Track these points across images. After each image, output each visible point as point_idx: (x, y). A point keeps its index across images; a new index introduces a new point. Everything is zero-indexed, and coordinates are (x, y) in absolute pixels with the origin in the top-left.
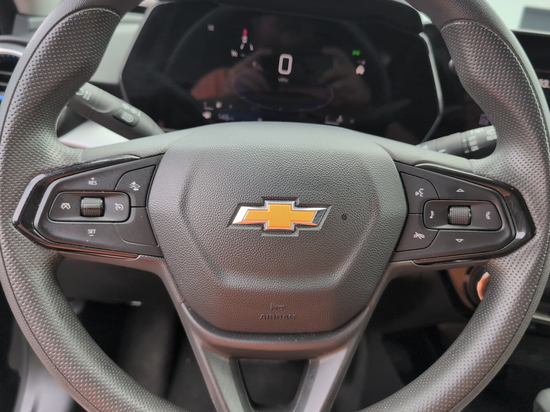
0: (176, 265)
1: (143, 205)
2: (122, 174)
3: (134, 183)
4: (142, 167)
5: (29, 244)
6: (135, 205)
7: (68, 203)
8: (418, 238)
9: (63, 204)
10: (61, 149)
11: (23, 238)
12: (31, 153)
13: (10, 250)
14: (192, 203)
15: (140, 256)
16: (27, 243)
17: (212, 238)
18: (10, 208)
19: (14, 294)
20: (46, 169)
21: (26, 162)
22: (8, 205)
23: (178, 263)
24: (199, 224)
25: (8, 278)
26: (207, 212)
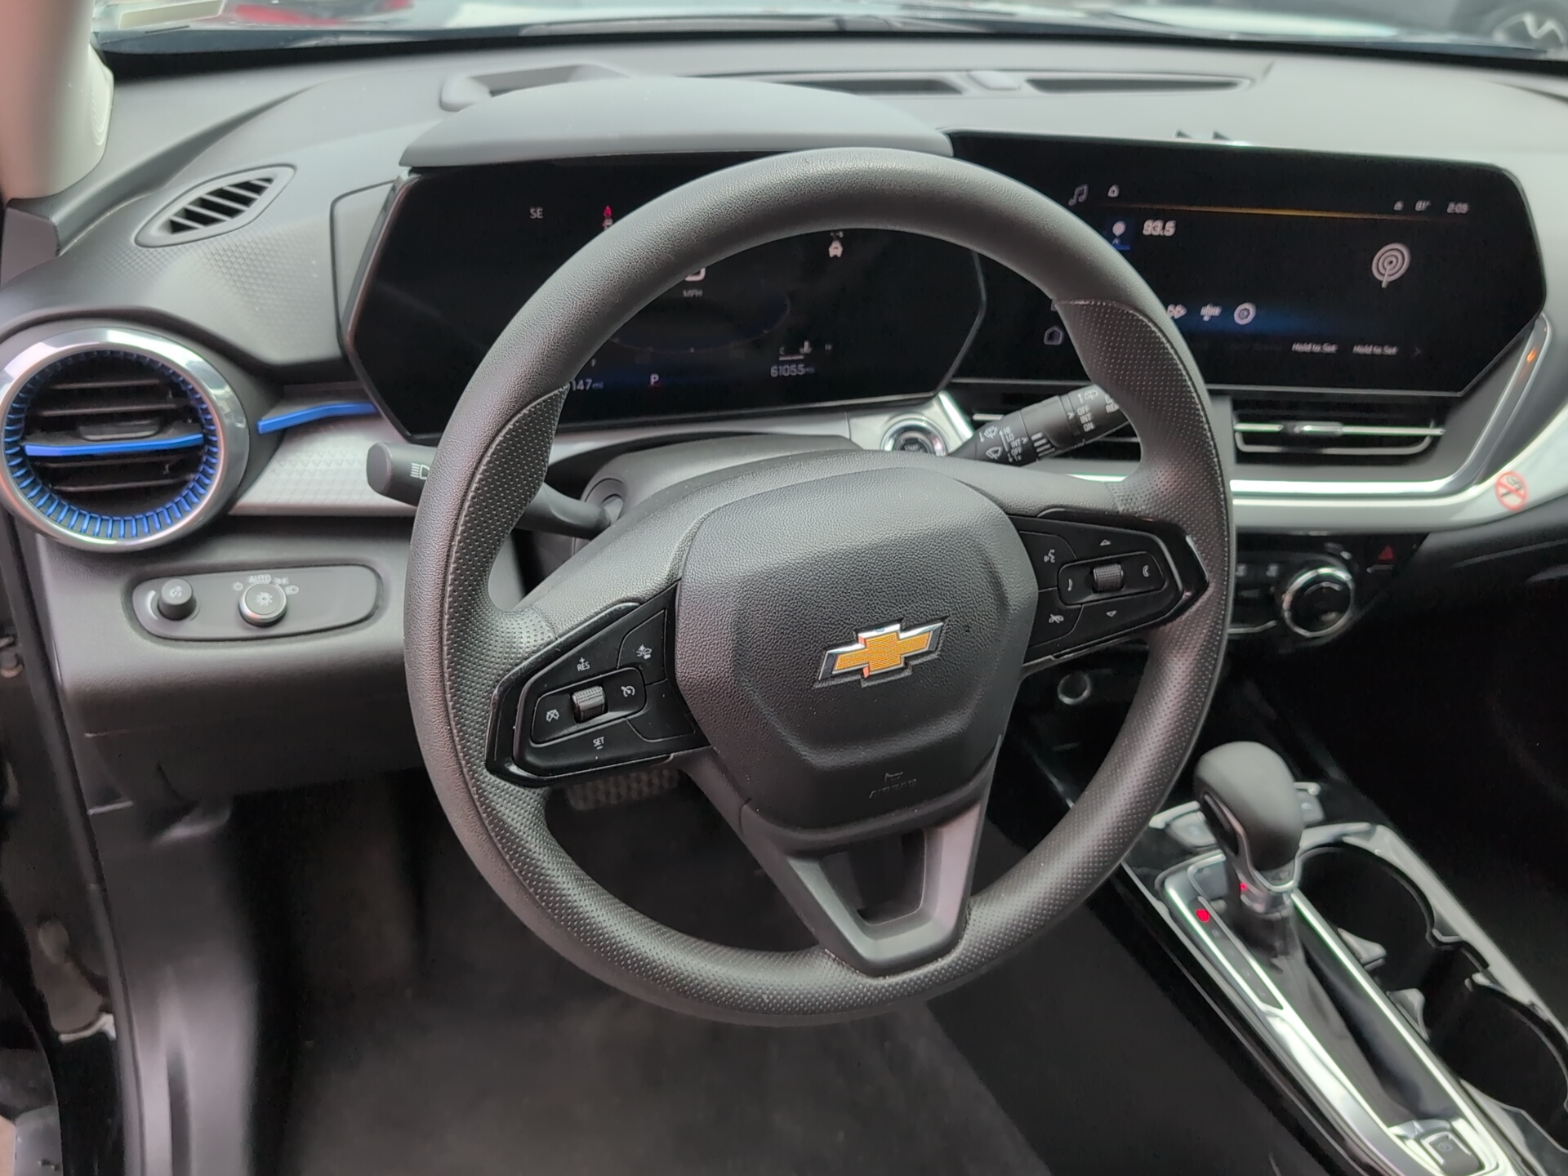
1: (661, 678)
2: (621, 637)
3: (642, 648)
4: (647, 617)
6: (651, 681)
7: (554, 710)
8: (1055, 622)
9: (549, 713)
15: (672, 755)
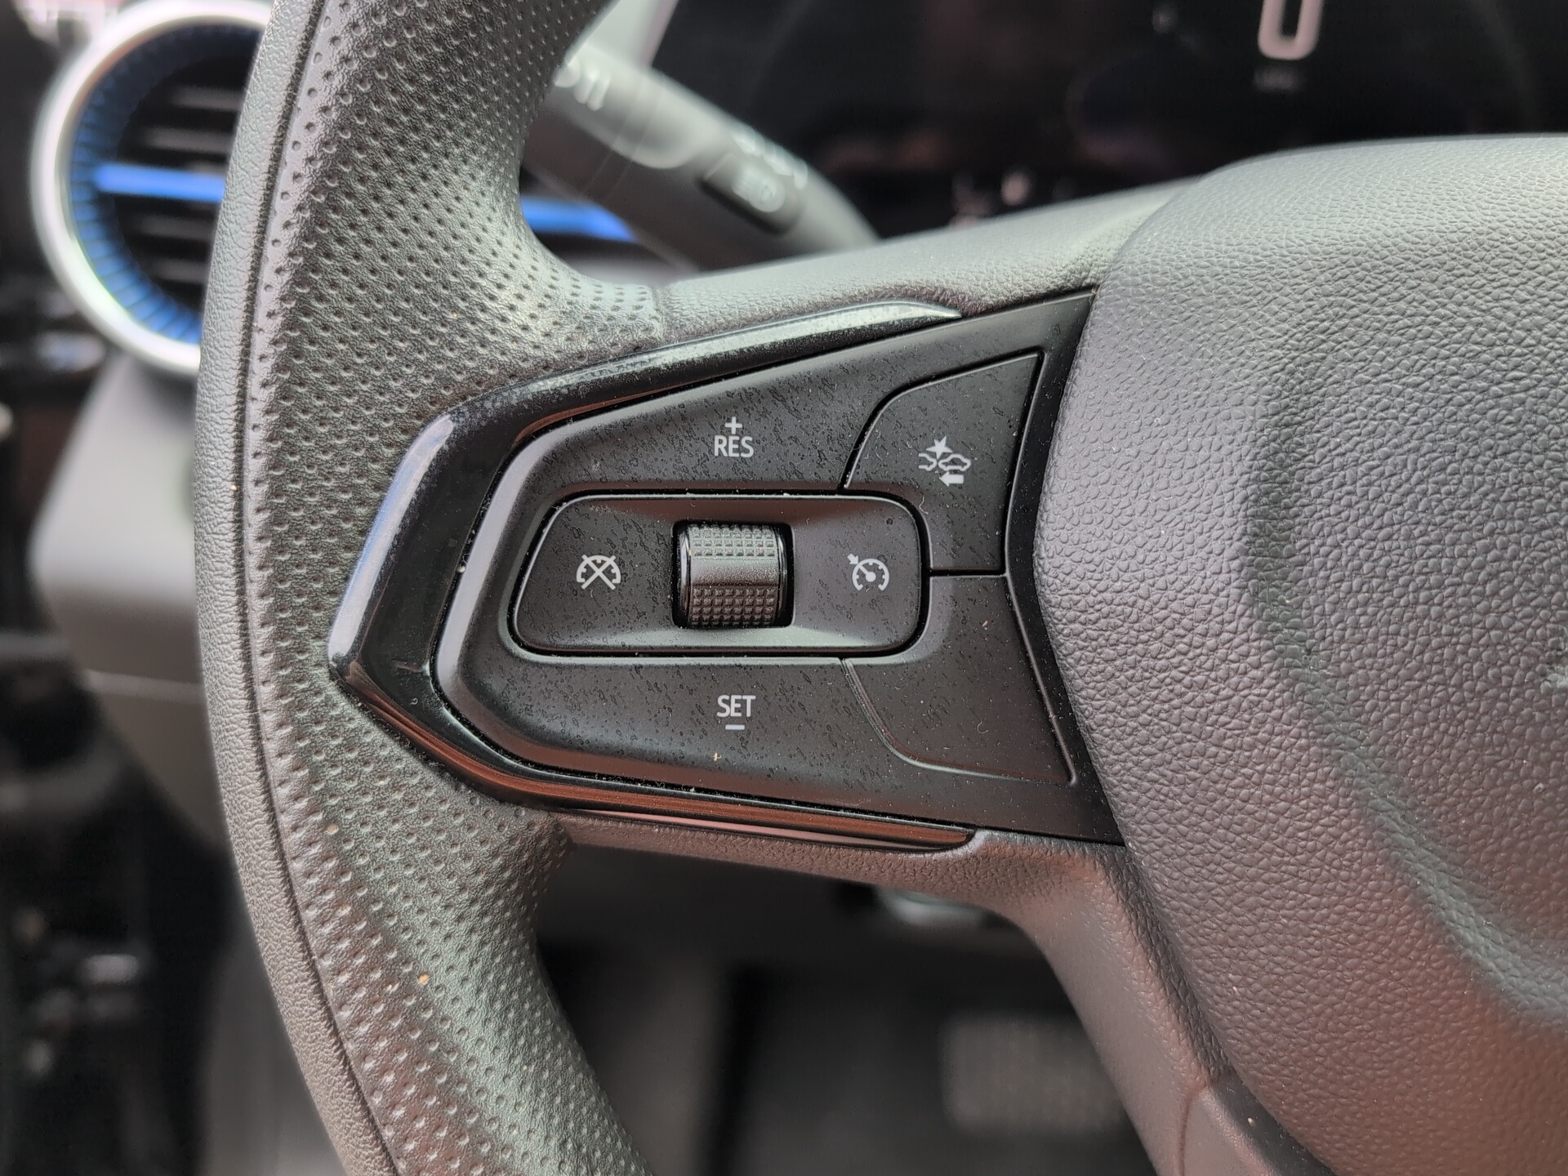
0: (1210, 890)
1: (988, 564)
2: (879, 395)
3: (940, 447)
4: (977, 359)
5: (415, 781)
6: (949, 564)
7: (609, 556)
10: (554, 282)
11: (383, 746)
12: (417, 287)
13: (319, 817)
14: (1317, 542)
15: (982, 837)
16: (403, 773)
17: (1450, 745)
18: (316, 586)
19: (344, 1056)
20: (491, 372)
21: (392, 337)
22: (303, 571)
23: (1220, 883)
24: (1369, 661)
25: (312, 966)
26: (1417, 590)
